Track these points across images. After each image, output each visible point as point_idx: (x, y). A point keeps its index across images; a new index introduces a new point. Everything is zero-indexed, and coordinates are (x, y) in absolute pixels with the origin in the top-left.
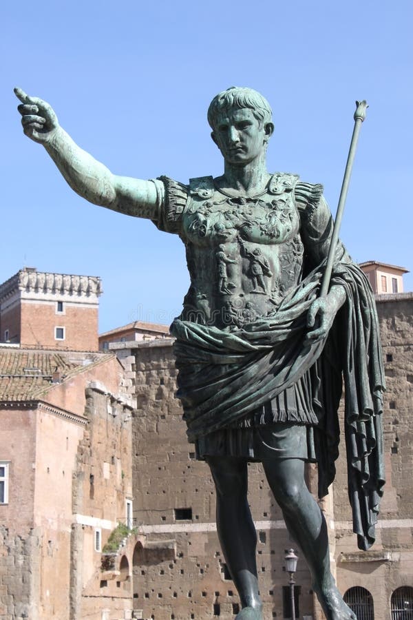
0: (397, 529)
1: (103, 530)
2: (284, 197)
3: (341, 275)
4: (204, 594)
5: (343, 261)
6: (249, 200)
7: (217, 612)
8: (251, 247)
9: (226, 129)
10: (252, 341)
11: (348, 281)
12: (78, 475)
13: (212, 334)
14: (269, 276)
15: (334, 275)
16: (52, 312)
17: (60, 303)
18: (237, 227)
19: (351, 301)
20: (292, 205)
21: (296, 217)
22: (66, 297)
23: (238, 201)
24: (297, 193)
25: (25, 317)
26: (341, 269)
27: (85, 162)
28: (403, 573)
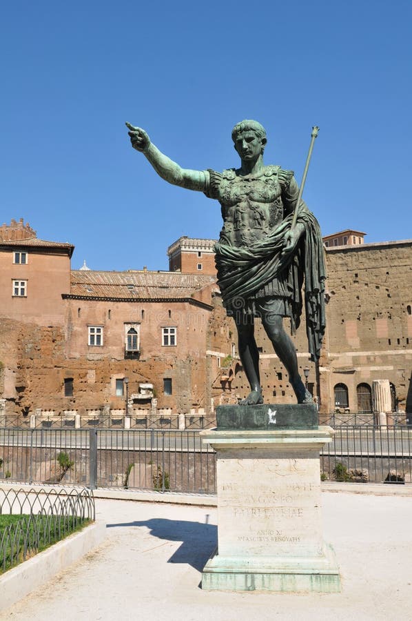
0: (359, 356)
1: (221, 358)
2: (272, 178)
3: (302, 218)
4: (269, 387)
5: (304, 211)
6: (253, 180)
7: (275, 394)
8: (255, 204)
9: (240, 142)
10: (254, 253)
11: (307, 221)
12: (209, 333)
13: (234, 250)
14: (264, 220)
15: (298, 218)
16: (196, 257)
17: (200, 253)
18: (247, 194)
19: (307, 232)
20: (276, 182)
21: (278, 188)
22: (203, 250)
23: (247, 180)
24: (279, 176)
25: (183, 259)
26: (302, 215)
27: (166, 160)
28: (362, 376)
